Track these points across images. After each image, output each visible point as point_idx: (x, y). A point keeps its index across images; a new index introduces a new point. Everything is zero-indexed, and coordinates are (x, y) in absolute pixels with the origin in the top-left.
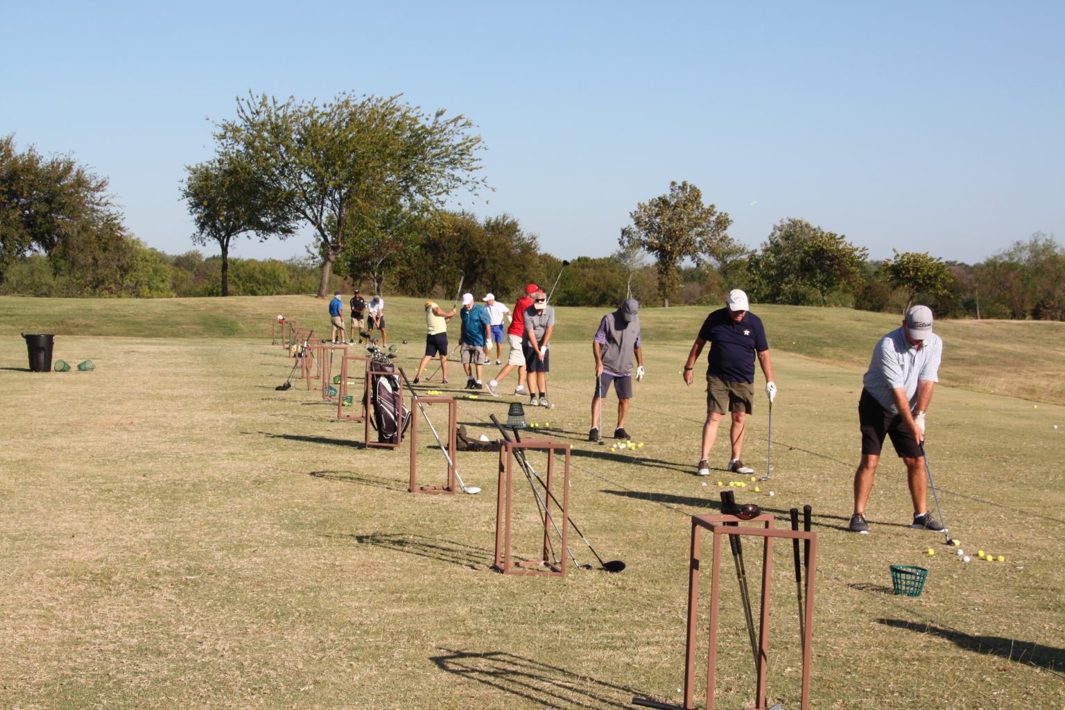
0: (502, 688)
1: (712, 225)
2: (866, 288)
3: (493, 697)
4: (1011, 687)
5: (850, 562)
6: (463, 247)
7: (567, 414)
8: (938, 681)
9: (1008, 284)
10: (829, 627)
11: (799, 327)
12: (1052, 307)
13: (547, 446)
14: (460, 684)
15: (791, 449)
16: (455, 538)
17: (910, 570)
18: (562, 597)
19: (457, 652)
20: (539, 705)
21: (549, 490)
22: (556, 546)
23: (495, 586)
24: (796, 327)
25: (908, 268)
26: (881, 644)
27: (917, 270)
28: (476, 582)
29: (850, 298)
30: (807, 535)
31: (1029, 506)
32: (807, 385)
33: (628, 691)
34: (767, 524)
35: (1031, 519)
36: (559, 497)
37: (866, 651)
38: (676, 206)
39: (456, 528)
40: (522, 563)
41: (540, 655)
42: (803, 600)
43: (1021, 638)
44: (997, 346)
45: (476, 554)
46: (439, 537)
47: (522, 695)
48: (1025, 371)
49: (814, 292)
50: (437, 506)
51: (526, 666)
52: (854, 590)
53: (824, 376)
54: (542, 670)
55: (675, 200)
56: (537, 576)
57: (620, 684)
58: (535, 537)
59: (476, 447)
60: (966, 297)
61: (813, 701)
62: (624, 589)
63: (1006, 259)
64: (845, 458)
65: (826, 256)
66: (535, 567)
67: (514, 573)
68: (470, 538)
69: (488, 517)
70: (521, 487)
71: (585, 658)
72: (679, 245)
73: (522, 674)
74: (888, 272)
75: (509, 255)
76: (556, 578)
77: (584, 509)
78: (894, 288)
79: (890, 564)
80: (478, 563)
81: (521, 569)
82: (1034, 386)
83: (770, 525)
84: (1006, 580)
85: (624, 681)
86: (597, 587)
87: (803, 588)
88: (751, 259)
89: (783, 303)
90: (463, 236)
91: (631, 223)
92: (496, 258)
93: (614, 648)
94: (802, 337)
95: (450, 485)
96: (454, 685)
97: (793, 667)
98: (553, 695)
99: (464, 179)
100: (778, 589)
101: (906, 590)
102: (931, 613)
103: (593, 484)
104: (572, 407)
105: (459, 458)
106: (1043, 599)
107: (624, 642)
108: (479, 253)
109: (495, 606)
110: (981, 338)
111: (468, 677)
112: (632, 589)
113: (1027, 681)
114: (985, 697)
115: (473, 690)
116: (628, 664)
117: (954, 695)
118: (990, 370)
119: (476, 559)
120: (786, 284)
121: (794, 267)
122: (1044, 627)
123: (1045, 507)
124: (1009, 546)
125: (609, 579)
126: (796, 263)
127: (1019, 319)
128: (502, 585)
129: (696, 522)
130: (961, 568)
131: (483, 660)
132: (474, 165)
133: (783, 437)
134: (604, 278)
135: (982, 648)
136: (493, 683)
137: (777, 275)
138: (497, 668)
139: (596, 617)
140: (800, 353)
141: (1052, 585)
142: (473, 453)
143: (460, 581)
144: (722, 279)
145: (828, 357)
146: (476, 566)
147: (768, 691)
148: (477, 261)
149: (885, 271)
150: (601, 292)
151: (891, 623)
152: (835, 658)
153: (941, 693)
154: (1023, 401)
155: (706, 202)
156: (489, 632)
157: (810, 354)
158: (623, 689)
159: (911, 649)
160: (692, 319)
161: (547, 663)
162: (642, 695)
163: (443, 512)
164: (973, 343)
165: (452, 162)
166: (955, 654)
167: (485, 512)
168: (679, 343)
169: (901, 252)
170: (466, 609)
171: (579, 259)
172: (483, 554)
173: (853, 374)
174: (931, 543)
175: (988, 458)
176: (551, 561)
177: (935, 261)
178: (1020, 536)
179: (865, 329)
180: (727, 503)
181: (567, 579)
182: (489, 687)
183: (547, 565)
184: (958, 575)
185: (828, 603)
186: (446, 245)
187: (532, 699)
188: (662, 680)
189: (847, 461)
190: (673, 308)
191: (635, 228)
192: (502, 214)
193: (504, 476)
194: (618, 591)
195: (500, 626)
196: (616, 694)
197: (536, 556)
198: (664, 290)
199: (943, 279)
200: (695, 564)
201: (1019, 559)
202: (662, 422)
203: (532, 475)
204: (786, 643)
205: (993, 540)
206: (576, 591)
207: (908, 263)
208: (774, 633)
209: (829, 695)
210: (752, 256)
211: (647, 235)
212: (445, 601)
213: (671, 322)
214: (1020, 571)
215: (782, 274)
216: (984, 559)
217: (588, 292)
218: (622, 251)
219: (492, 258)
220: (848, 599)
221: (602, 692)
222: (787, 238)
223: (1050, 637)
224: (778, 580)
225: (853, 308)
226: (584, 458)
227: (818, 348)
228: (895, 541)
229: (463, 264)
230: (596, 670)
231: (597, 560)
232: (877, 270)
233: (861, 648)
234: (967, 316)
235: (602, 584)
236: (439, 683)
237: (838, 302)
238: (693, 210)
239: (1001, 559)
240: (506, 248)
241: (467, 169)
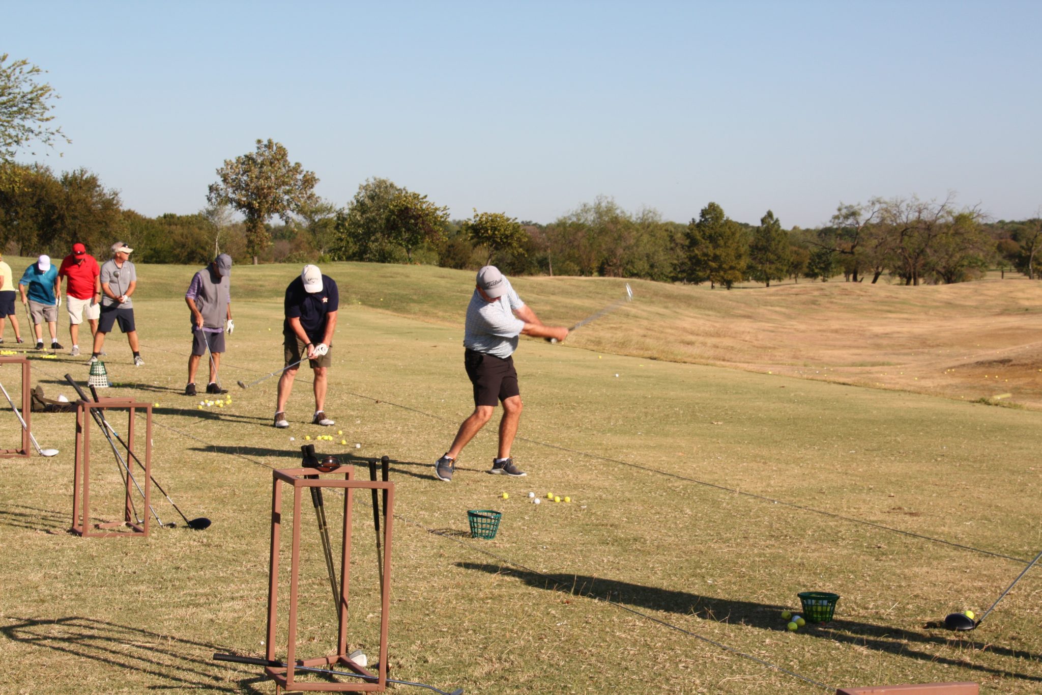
0: (77, 654)
1: (300, 183)
2: (449, 247)
3: (66, 664)
4: (573, 617)
5: (431, 509)
6: (39, 202)
7: (153, 372)
8: (508, 617)
9: (576, 243)
10: (410, 573)
11: (386, 284)
12: (615, 264)
13: (128, 405)
14: (30, 653)
15: (377, 402)
16: (29, 503)
17: (485, 514)
18: (144, 557)
19: (29, 620)
20: (116, 668)
21: (131, 450)
22: (138, 506)
23: (73, 549)
24: (383, 284)
25: (486, 227)
26: (458, 586)
27: (494, 229)
28: (52, 546)
29: (435, 256)
30: (385, 485)
31: (594, 449)
32: (394, 340)
33: (211, 647)
34: (347, 475)
35: (594, 461)
36: (141, 457)
37: (443, 593)
38: (262, 165)
39: (31, 492)
40: (102, 525)
41: (119, 617)
42: (382, 548)
43: (584, 573)
44: (568, 301)
45: (52, 518)
46: (11, 502)
47: (98, 659)
48: (592, 324)
49: (399, 250)
50: (9, 470)
51: (103, 629)
52: (434, 536)
53: (409, 331)
54: (121, 632)
55: (262, 158)
56: (119, 537)
57: (202, 641)
58: (117, 497)
59: (54, 407)
60: (539, 255)
61: (393, 644)
62: (209, 545)
63: (574, 219)
64: (428, 409)
65: (411, 214)
66: (116, 529)
67: (94, 536)
68: (45, 502)
69: (66, 479)
70: (103, 448)
71: (167, 617)
72: (267, 202)
73: (100, 638)
74: (469, 231)
75: (89, 210)
76: (138, 538)
77: (170, 468)
78: (475, 246)
79: (467, 509)
80: (54, 527)
81: (101, 531)
82: (600, 338)
83: (350, 477)
84: (572, 518)
85: (207, 637)
86: (181, 545)
87: (381, 535)
88: (338, 218)
89: (370, 260)
90: (38, 191)
91: (219, 180)
92: (76, 214)
93: (197, 605)
94: (390, 294)
95: (24, 448)
96: (24, 654)
97: (374, 612)
98: (131, 657)
99: (37, 130)
100: (362, 538)
101: (482, 533)
102: (504, 554)
103: (179, 442)
104: (158, 366)
105: (35, 419)
106: (603, 535)
107: (208, 599)
108: (57, 208)
109: (71, 570)
110: (553, 294)
111: (39, 645)
112: (217, 546)
113: (587, 611)
114: (549, 628)
115: (44, 658)
116: (212, 620)
117: (522, 629)
118: (562, 324)
119: (52, 523)
120: (373, 242)
121: (381, 226)
122: (603, 561)
123: (606, 449)
124: (576, 487)
125: (194, 537)
126: (383, 222)
127: (586, 276)
128: (79, 548)
129: (277, 476)
130: (532, 510)
131: (57, 626)
132: (47, 115)
133: (370, 391)
134: (192, 235)
135: (549, 584)
136: (67, 649)
137: (364, 233)
138: (72, 634)
139: (179, 575)
140: (388, 309)
141: (611, 521)
142: (51, 414)
143: (33, 547)
144: (310, 237)
145: (415, 313)
146: (52, 530)
147: (350, 638)
148: (55, 217)
149: (467, 230)
150: (189, 250)
151: (467, 566)
152: (415, 602)
153: (510, 627)
154: (589, 352)
155: (292, 160)
156: (64, 597)
157: (397, 310)
158: (206, 645)
159: (485, 588)
160: (281, 276)
161: (126, 624)
162: (225, 650)
163: (16, 476)
164: (546, 298)
165: (20, 111)
166: (524, 591)
167: (63, 474)
168: (269, 300)
169: (480, 213)
170: (40, 575)
171: (165, 216)
172: (60, 517)
173: (437, 329)
174: (506, 488)
175: (558, 405)
176: (133, 521)
177: (511, 221)
178: (585, 478)
179: (448, 285)
180: (308, 456)
181: (150, 539)
182: (62, 653)
183: (128, 525)
184: (529, 516)
185: (409, 549)
186: (20, 200)
187: (109, 662)
188: (245, 634)
189: (429, 412)
190: (262, 265)
191: (222, 185)
192: (79, 168)
193: (82, 436)
194: (203, 548)
195: (77, 590)
196: (198, 651)
197: (118, 517)
198: (253, 247)
199: (519, 238)
200: (276, 518)
201: (583, 499)
202: (251, 379)
203: (111, 434)
204: (369, 590)
205: (561, 482)
206: (159, 551)
207: (486, 223)
208: (357, 581)
209: (408, 637)
210: (340, 214)
211: (234, 192)
212: (17, 568)
213: (259, 280)
214: (584, 510)
215: (369, 233)
216: (553, 501)
217: (175, 250)
218: (211, 208)
219: (71, 213)
220: (428, 544)
221: (182, 649)
222: (372, 198)
223: (608, 569)
224: (363, 529)
225: (437, 265)
226: (170, 416)
227: (404, 304)
228: (474, 487)
229: (40, 220)
230: (177, 629)
231: (182, 518)
232: (459, 229)
233: (440, 590)
234: (541, 273)
235: (187, 542)
236: (6, 654)
237: (423, 260)
238: (279, 168)
239: (568, 499)
240: (86, 204)
241: (39, 120)
